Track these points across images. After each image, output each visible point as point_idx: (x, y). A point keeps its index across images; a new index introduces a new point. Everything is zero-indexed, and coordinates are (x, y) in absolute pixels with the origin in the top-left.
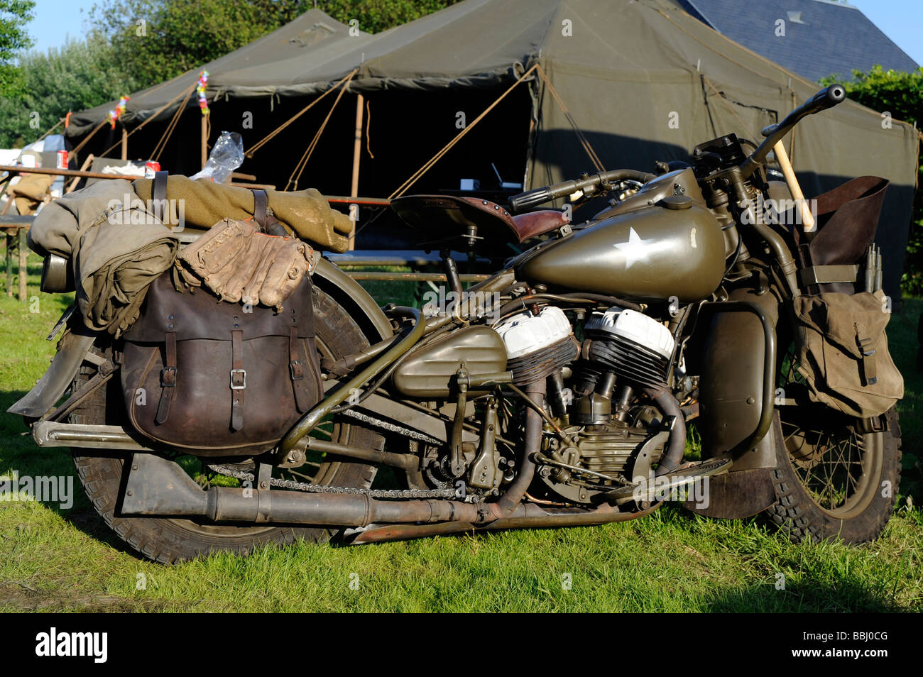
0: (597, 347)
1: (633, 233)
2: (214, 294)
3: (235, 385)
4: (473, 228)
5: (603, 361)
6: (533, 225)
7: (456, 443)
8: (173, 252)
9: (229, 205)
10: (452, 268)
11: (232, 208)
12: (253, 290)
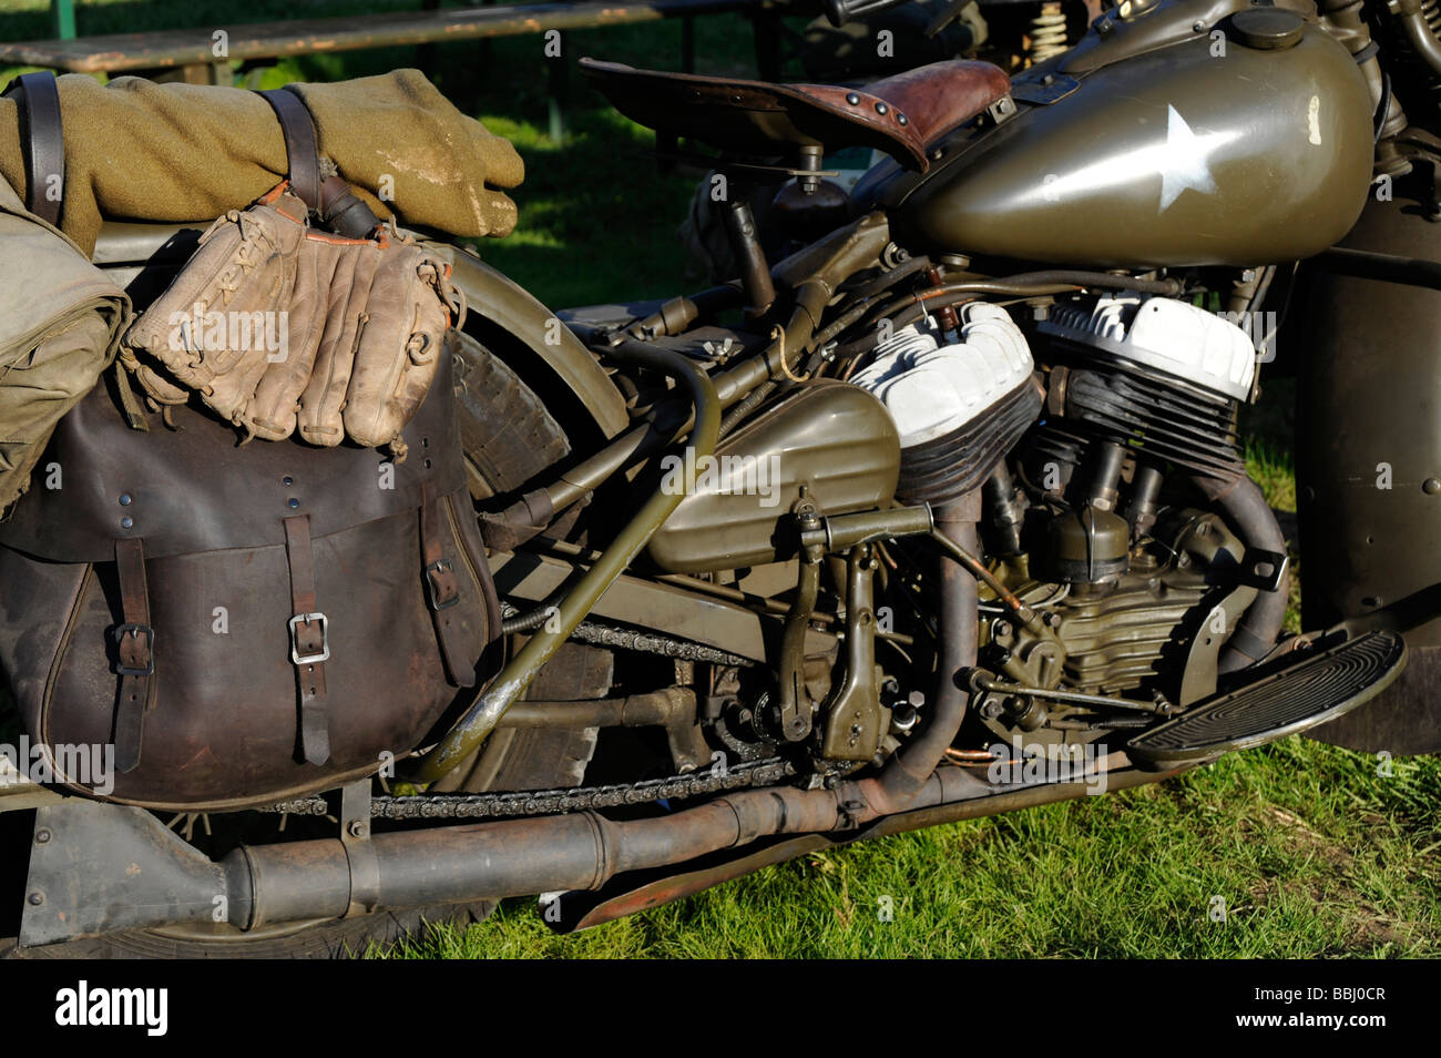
0: (1084, 388)
1: (1175, 118)
2: (226, 424)
3: (302, 654)
4: (814, 150)
5: (1098, 420)
6: (934, 108)
7: (792, 664)
8: (114, 326)
9: (224, 159)
10: (745, 229)
11: (233, 165)
12: (327, 408)
